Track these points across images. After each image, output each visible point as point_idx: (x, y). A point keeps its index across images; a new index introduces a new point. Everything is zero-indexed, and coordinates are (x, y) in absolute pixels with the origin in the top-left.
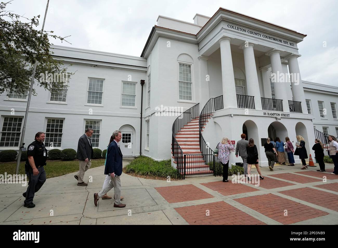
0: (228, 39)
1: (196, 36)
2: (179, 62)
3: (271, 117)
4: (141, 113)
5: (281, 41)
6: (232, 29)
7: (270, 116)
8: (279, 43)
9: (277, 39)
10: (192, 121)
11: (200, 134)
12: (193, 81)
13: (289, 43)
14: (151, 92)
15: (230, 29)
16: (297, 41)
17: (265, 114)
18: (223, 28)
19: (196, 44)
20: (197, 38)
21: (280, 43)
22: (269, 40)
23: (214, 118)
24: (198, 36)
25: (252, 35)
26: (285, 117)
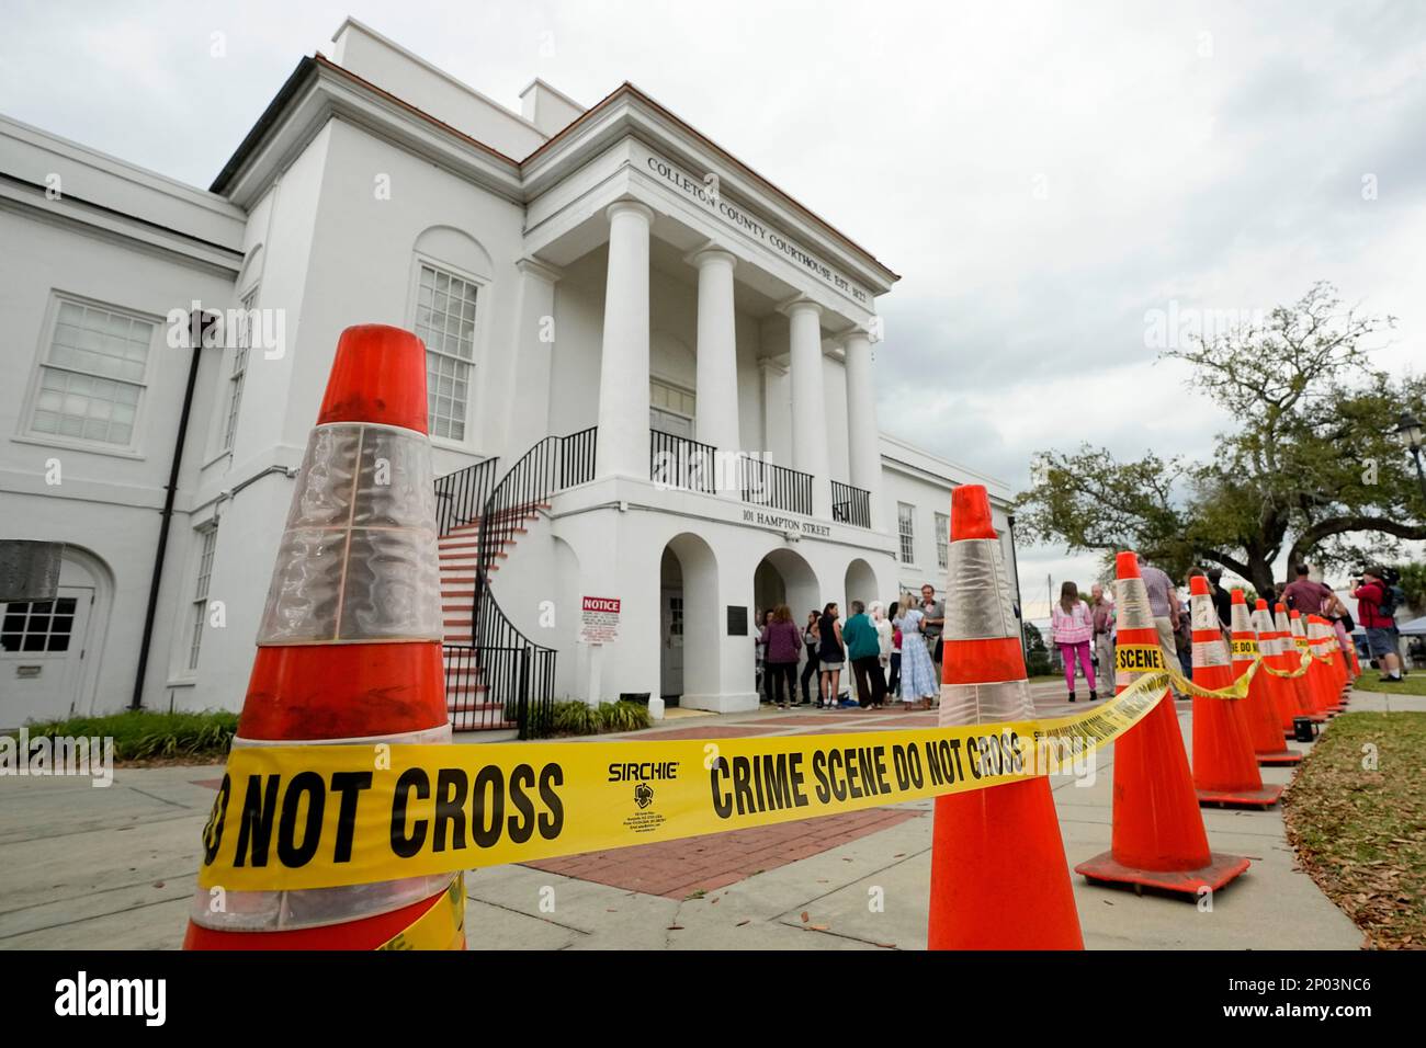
0: (644, 212)
1: (519, 167)
2: (420, 261)
3: (771, 531)
4: (172, 489)
5: (826, 274)
6: (664, 180)
7: (767, 526)
8: (820, 277)
9: (816, 265)
10: (451, 533)
11: (481, 581)
12: (479, 355)
13: (850, 287)
14: (247, 380)
15: (656, 175)
16: (876, 290)
17: (748, 515)
18: (628, 165)
19: (513, 203)
20: (521, 179)
21: (825, 280)
22: (789, 257)
23: (552, 519)
24: (526, 170)
25: (734, 223)
26: (814, 535)
